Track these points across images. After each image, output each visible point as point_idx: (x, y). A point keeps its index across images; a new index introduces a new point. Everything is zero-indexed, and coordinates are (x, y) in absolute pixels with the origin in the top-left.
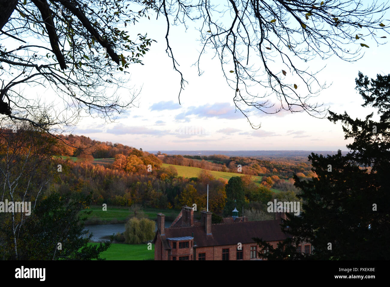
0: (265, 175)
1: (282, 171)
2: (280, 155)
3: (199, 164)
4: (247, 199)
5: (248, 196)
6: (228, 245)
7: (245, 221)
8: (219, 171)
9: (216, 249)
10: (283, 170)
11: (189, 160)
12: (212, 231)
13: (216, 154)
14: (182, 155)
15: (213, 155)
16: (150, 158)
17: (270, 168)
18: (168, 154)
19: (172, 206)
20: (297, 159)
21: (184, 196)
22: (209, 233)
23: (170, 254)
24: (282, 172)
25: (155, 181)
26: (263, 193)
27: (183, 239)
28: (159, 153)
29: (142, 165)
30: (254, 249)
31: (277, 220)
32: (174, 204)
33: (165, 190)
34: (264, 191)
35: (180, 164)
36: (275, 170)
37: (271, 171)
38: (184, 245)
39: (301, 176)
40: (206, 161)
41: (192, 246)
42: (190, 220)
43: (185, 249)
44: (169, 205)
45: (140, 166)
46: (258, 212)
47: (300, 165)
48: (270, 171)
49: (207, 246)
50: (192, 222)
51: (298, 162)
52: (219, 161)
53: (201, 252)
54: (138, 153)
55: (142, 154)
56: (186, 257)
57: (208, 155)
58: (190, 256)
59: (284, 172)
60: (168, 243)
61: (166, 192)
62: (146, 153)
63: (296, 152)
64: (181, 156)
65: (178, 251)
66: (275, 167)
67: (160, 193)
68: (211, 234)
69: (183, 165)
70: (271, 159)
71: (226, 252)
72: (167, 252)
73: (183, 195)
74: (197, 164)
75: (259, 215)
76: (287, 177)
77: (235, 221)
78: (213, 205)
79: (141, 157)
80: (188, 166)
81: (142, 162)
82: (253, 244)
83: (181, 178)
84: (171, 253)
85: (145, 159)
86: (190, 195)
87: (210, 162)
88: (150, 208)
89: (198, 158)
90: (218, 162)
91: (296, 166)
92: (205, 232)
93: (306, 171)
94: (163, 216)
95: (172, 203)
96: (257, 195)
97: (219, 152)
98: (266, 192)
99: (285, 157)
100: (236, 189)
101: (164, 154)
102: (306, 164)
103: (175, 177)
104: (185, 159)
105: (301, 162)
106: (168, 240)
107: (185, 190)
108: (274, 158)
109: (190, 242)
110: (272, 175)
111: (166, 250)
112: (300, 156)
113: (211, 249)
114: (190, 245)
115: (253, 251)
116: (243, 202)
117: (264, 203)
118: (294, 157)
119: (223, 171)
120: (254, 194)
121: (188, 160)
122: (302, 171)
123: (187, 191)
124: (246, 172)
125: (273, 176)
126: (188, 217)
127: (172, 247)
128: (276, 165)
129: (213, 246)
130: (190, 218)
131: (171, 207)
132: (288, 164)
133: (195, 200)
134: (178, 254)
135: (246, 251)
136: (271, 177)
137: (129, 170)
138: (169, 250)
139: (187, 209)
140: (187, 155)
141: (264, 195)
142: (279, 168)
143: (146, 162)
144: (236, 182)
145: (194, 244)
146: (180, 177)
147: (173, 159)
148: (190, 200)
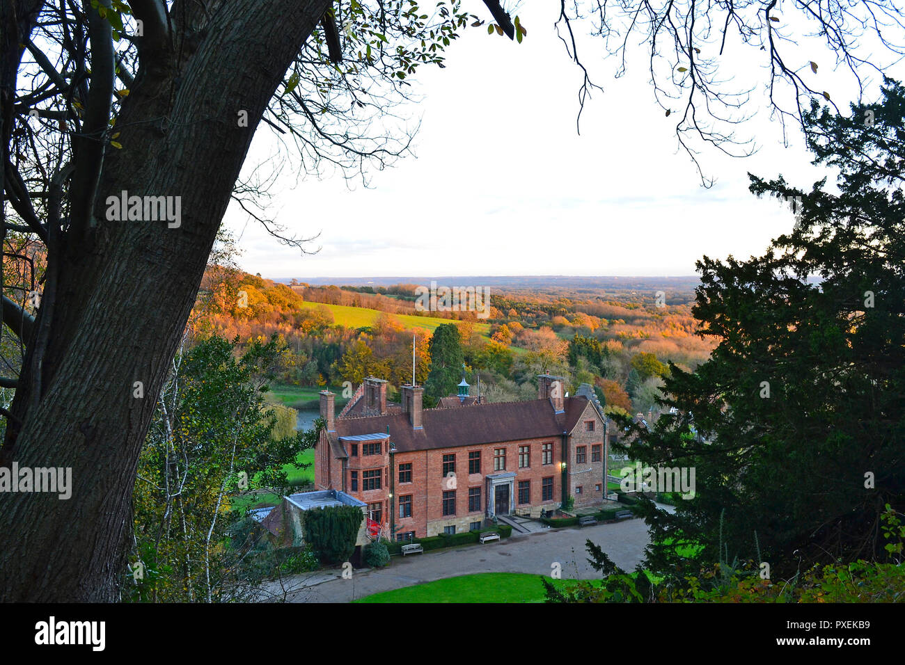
0: (495, 322)
1: (526, 315)
2: (520, 285)
3: (372, 302)
4: (468, 366)
5: (468, 360)
6: (454, 447)
7: (482, 402)
8: (409, 314)
9: (431, 455)
10: (528, 312)
11: (354, 294)
12: (424, 423)
13: (403, 284)
14: (338, 286)
15: (395, 285)
16: (279, 291)
17: (503, 308)
18: (310, 284)
19: (325, 381)
20: (551, 292)
21: (349, 362)
22: (418, 426)
23: (346, 466)
24: (527, 317)
25: (291, 334)
26: (496, 353)
27: (370, 439)
28: (294, 282)
29: (266, 304)
30: (501, 454)
31: (542, 400)
32: (330, 378)
33: (312, 352)
34: (498, 351)
35: (335, 303)
36: (513, 312)
37: (506, 314)
38: (373, 448)
39: (562, 322)
40: (384, 296)
41: (386, 451)
42: (380, 403)
43: (374, 457)
44: (319, 379)
45: (261, 305)
46: (491, 387)
47: (559, 302)
48: (503, 315)
49: (414, 449)
50: (383, 406)
51: (553, 296)
52: (409, 295)
53: (404, 460)
54: (256, 282)
55: (262, 284)
56: (376, 471)
57: (386, 286)
58: (384, 468)
59: (529, 315)
60: (342, 447)
61: (313, 355)
62: (270, 281)
63: (550, 279)
64: (336, 287)
65: (361, 459)
66: (513, 306)
67: (303, 356)
68: (421, 428)
69: (340, 304)
70: (503, 293)
71: (450, 460)
72: (340, 462)
73: (346, 359)
74: (368, 303)
75: (493, 394)
76: (536, 326)
77: (463, 403)
78: (404, 378)
79: (261, 290)
80: (350, 305)
81: (266, 300)
82: (499, 445)
83: (340, 328)
84: (349, 465)
85: (270, 293)
86: (360, 361)
87: (392, 299)
88: (283, 384)
89: (368, 290)
90: (407, 298)
91: (552, 303)
92: (410, 424)
93: (569, 312)
94: (331, 396)
95: (326, 376)
96: (486, 358)
97: (407, 279)
98: (501, 352)
99: (530, 288)
100: (449, 346)
101: (302, 284)
102: (568, 301)
103: (330, 325)
104: (344, 292)
105: (559, 298)
106: (341, 442)
107: (349, 351)
108: (510, 291)
109: (383, 443)
110: (509, 322)
111: (339, 459)
112: (556, 285)
113: (422, 455)
114: (384, 450)
115: (499, 458)
116: (461, 371)
117: (499, 372)
118: (548, 289)
119: (418, 315)
120: (479, 356)
121: (351, 296)
122: (563, 314)
123: (354, 353)
124: (460, 317)
125: (511, 323)
126: (377, 398)
127: (349, 453)
128: (515, 302)
129: (426, 450)
130: (380, 398)
131: (323, 383)
132: (537, 302)
133: (370, 370)
134: (361, 466)
135: (486, 457)
136: (507, 325)
137: (240, 315)
138: (345, 460)
139: (374, 383)
140: (346, 285)
141: (498, 357)
142: (520, 310)
143: (271, 299)
144: (448, 334)
145: (391, 448)
146: (339, 326)
147: (322, 294)
148: (359, 370)
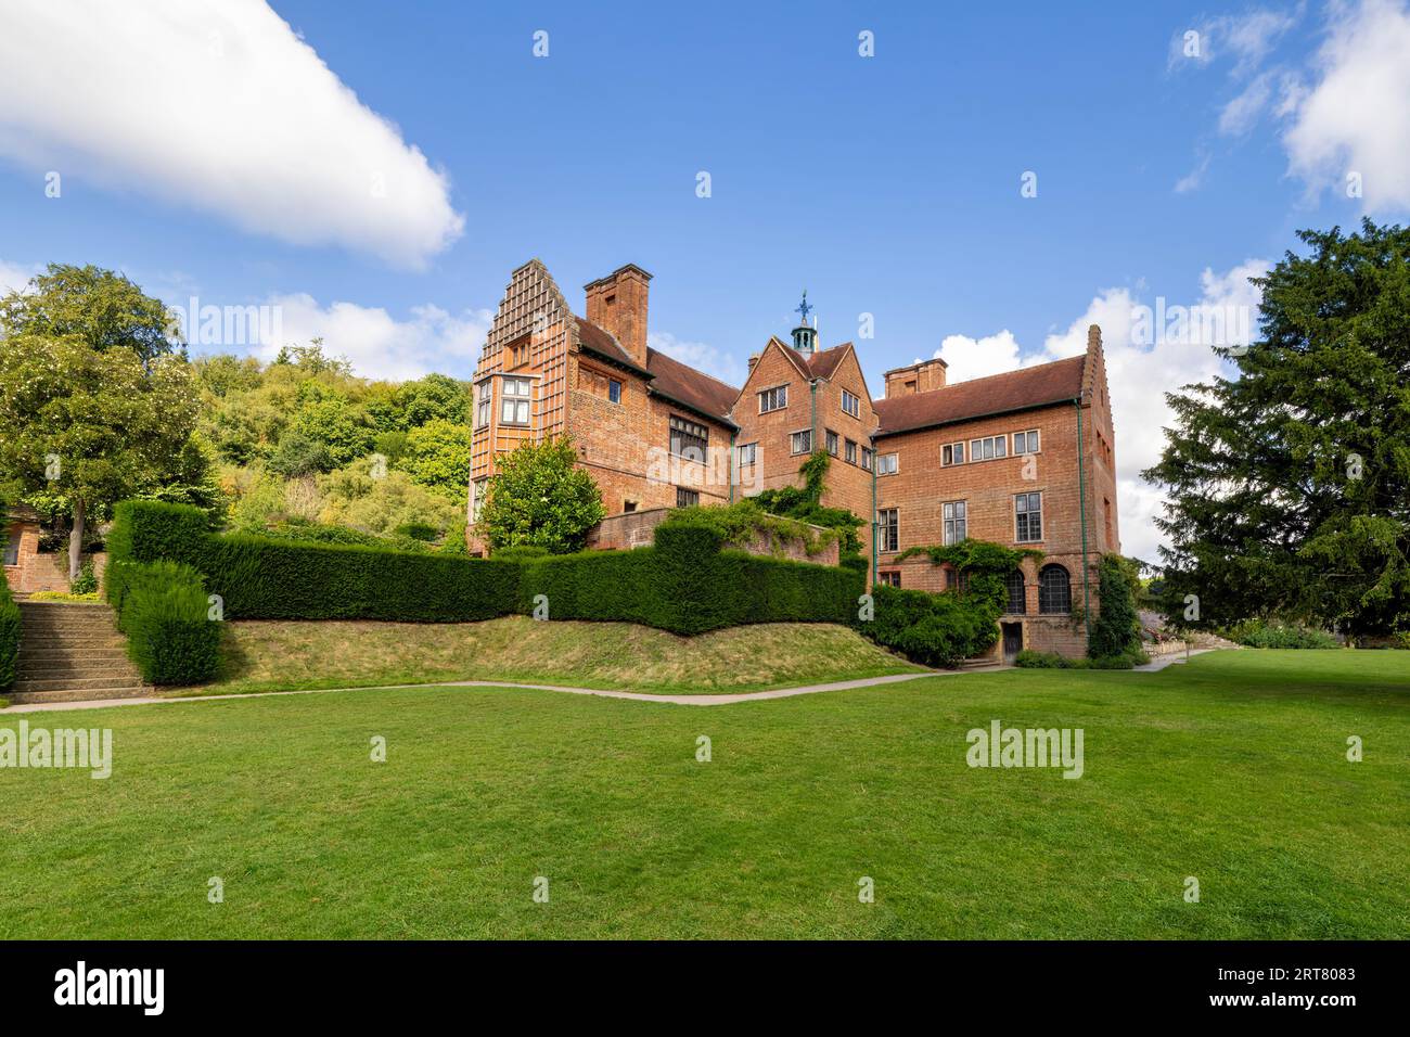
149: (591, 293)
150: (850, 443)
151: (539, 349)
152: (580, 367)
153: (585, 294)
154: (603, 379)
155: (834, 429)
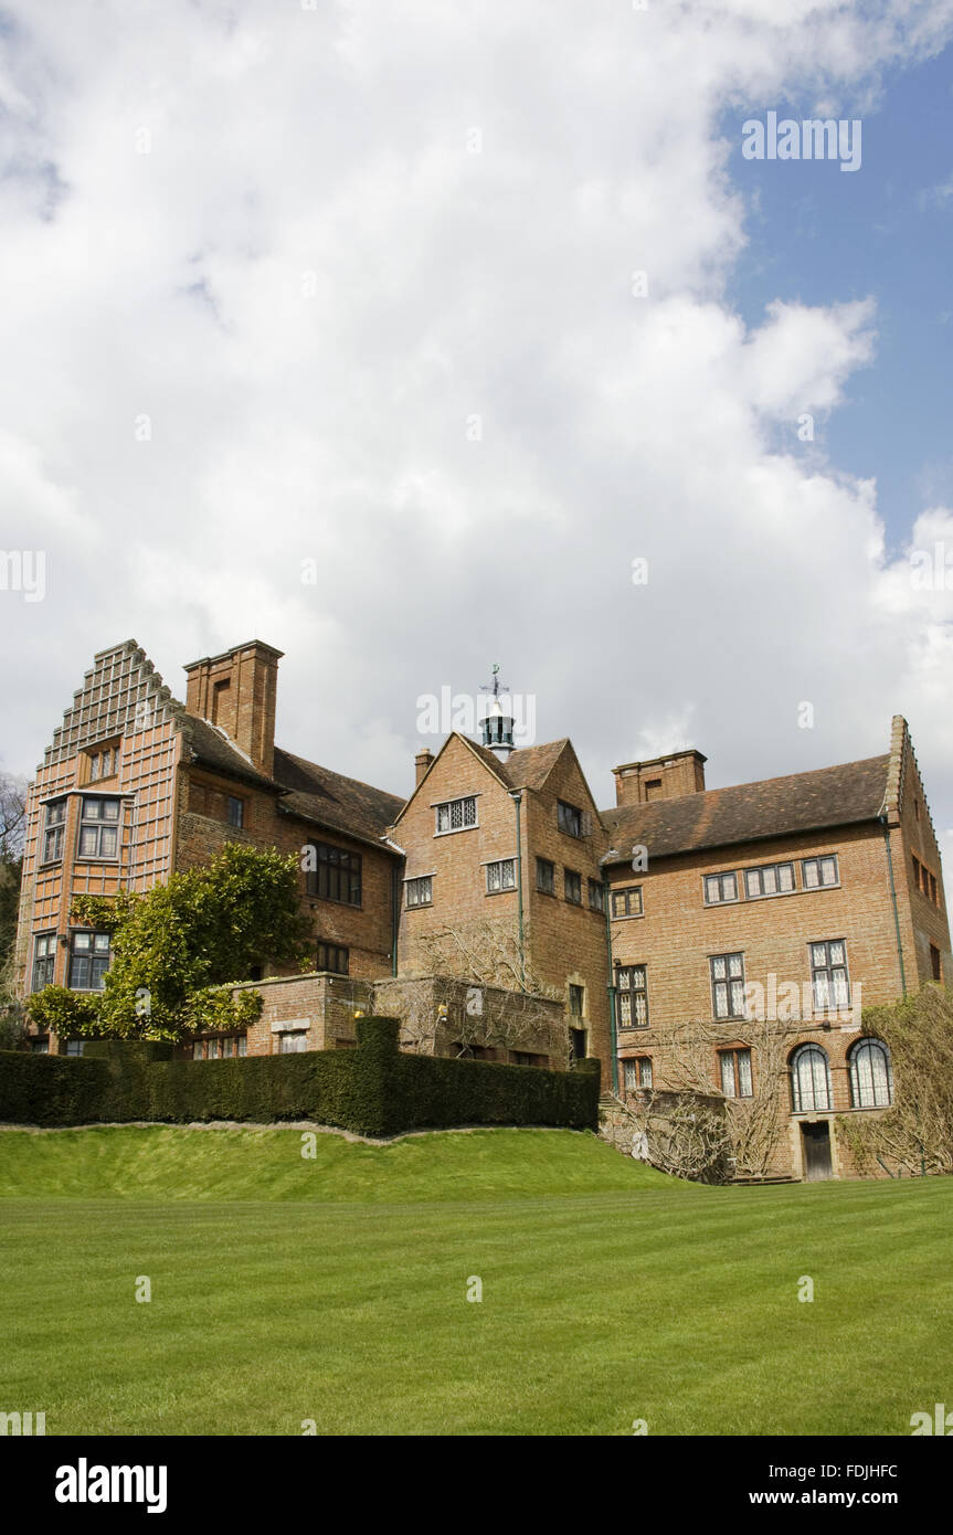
149: (193, 674)
150: (572, 877)
151: (133, 759)
152: (191, 782)
153: (186, 675)
154: (220, 796)
155: (548, 856)
